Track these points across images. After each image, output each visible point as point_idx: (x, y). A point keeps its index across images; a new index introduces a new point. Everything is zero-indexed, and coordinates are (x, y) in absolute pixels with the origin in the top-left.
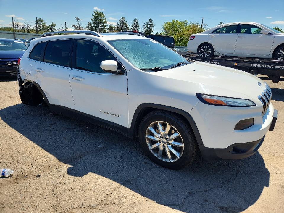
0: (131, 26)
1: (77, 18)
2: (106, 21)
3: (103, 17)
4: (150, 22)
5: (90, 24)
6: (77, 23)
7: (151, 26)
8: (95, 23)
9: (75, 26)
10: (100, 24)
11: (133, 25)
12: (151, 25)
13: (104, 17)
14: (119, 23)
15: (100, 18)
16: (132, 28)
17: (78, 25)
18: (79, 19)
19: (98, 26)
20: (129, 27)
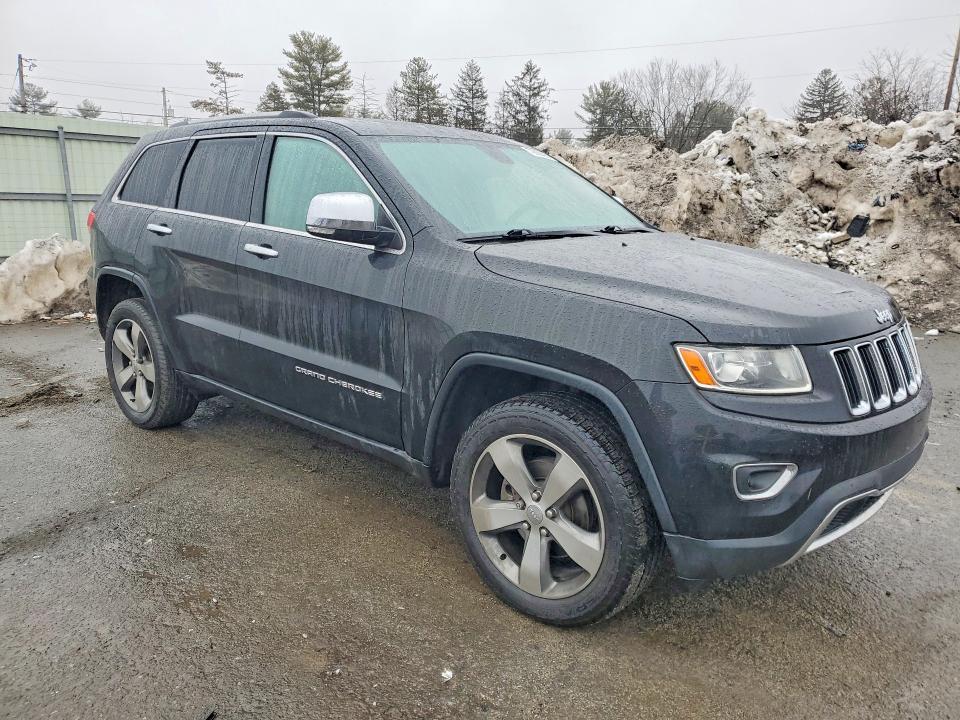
0: (451, 96)
1: (215, 68)
2: (343, 77)
3: (333, 60)
4: (528, 77)
5: (274, 95)
6: (218, 89)
7: (535, 95)
8: (298, 91)
9: (206, 104)
10: (320, 90)
11: (460, 95)
12: (536, 92)
13: (336, 57)
14: (400, 85)
15: (317, 66)
16: (457, 103)
17: (221, 101)
18: (223, 73)
19: (313, 101)
20: (445, 101)
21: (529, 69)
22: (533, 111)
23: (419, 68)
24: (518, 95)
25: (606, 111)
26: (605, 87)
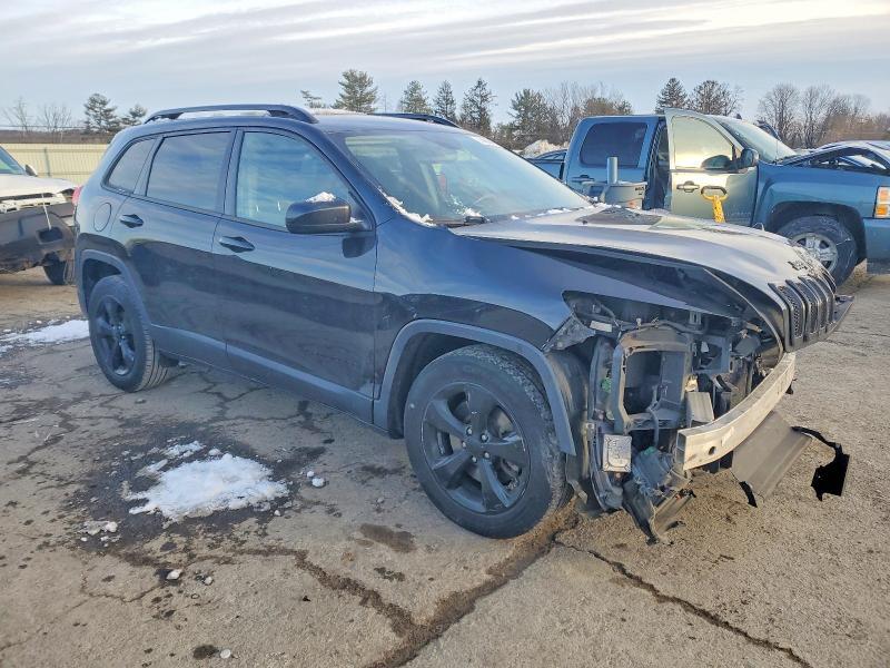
21: (480, 83)
22: (482, 111)
23: (415, 87)
24: (473, 101)
25: (527, 109)
26: (527, 93)
